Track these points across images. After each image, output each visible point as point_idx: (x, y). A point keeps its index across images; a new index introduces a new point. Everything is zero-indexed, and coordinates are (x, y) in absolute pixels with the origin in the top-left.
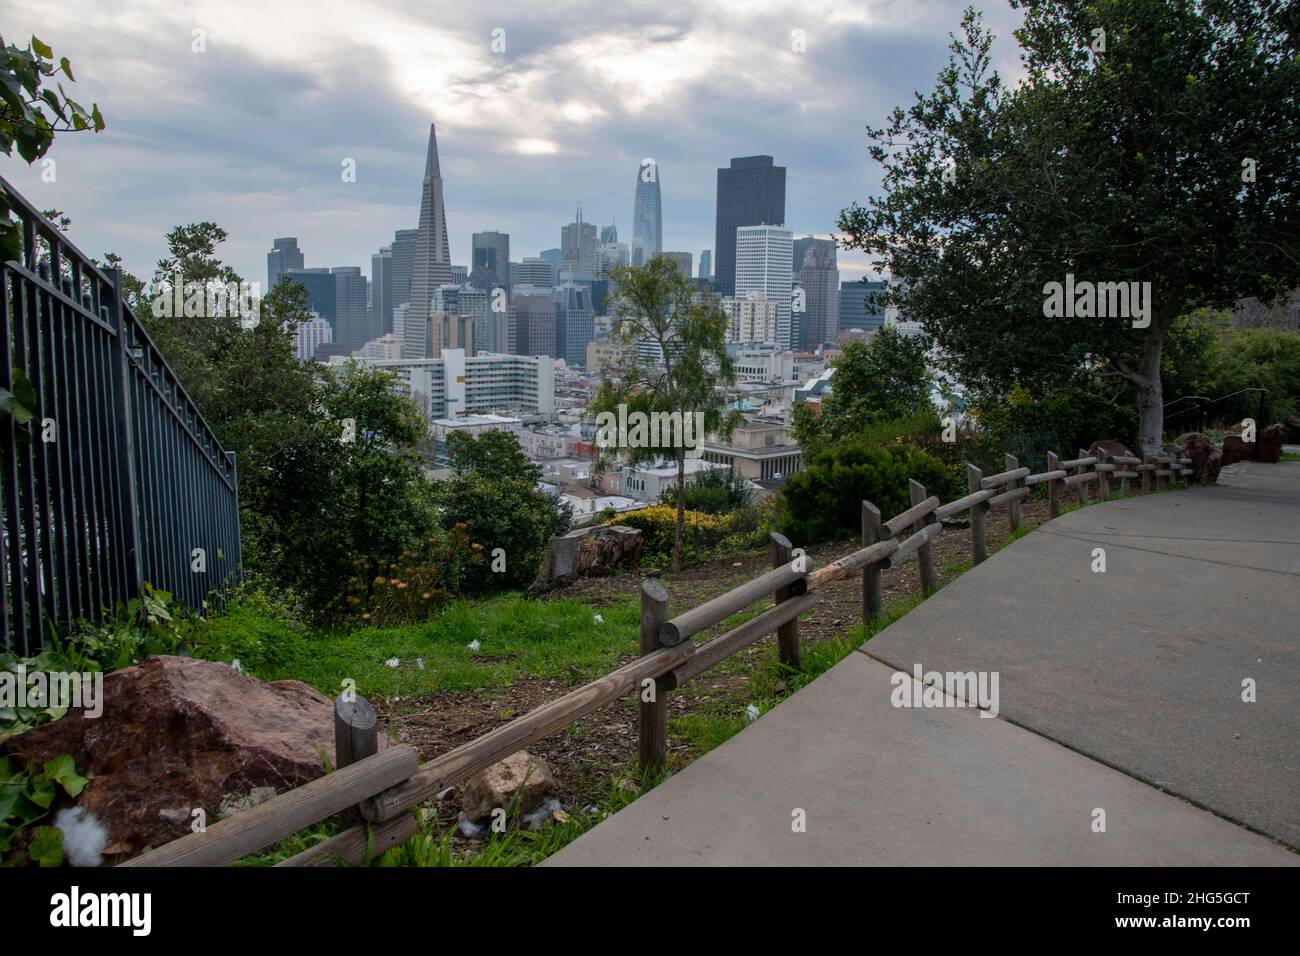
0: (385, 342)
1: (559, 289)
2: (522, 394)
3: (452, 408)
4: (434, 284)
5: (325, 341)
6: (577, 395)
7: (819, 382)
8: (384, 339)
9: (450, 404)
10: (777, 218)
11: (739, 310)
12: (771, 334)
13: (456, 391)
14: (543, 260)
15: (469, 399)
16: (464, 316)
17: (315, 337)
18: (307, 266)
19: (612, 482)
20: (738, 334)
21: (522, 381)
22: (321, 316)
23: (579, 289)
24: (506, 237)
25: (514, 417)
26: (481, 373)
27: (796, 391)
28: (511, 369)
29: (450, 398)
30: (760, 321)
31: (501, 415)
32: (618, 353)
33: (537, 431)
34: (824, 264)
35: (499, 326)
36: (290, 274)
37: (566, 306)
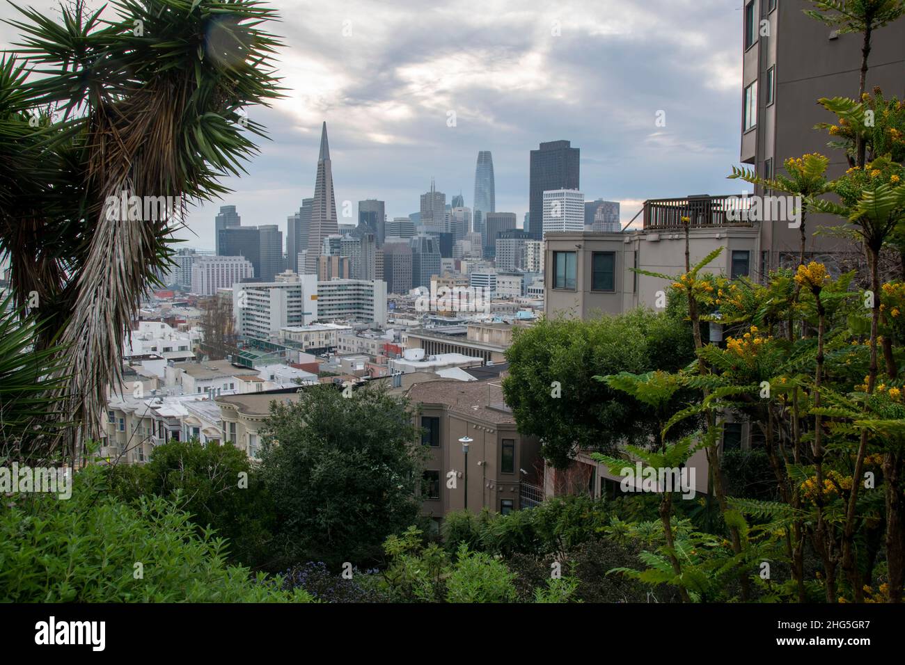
0: (285, 276)
1: (415, 238)
2: (363, 309)
3: (307, 319)
4: (324, 235)
5: (249, 276)
8: (285, 273)
9: (305, 316)
10: (573, 183)
14: (410, 219)
15: (322, 312)
16: (342, 257)
17: (242, 274)
19: (381, 373)
21: (363, 299)
22: (246, 259)
23: (429, 237)
24: (382, 203)
25: (347, 325)
26: (331, 293)
28: (354, 290)
29: (305, 312)
31: (338, 324)
32: (452, 283)
33: (359, 335)
34: (610, 219)
35: (369, 264)
36: (227, 230)
37: (420, 250)
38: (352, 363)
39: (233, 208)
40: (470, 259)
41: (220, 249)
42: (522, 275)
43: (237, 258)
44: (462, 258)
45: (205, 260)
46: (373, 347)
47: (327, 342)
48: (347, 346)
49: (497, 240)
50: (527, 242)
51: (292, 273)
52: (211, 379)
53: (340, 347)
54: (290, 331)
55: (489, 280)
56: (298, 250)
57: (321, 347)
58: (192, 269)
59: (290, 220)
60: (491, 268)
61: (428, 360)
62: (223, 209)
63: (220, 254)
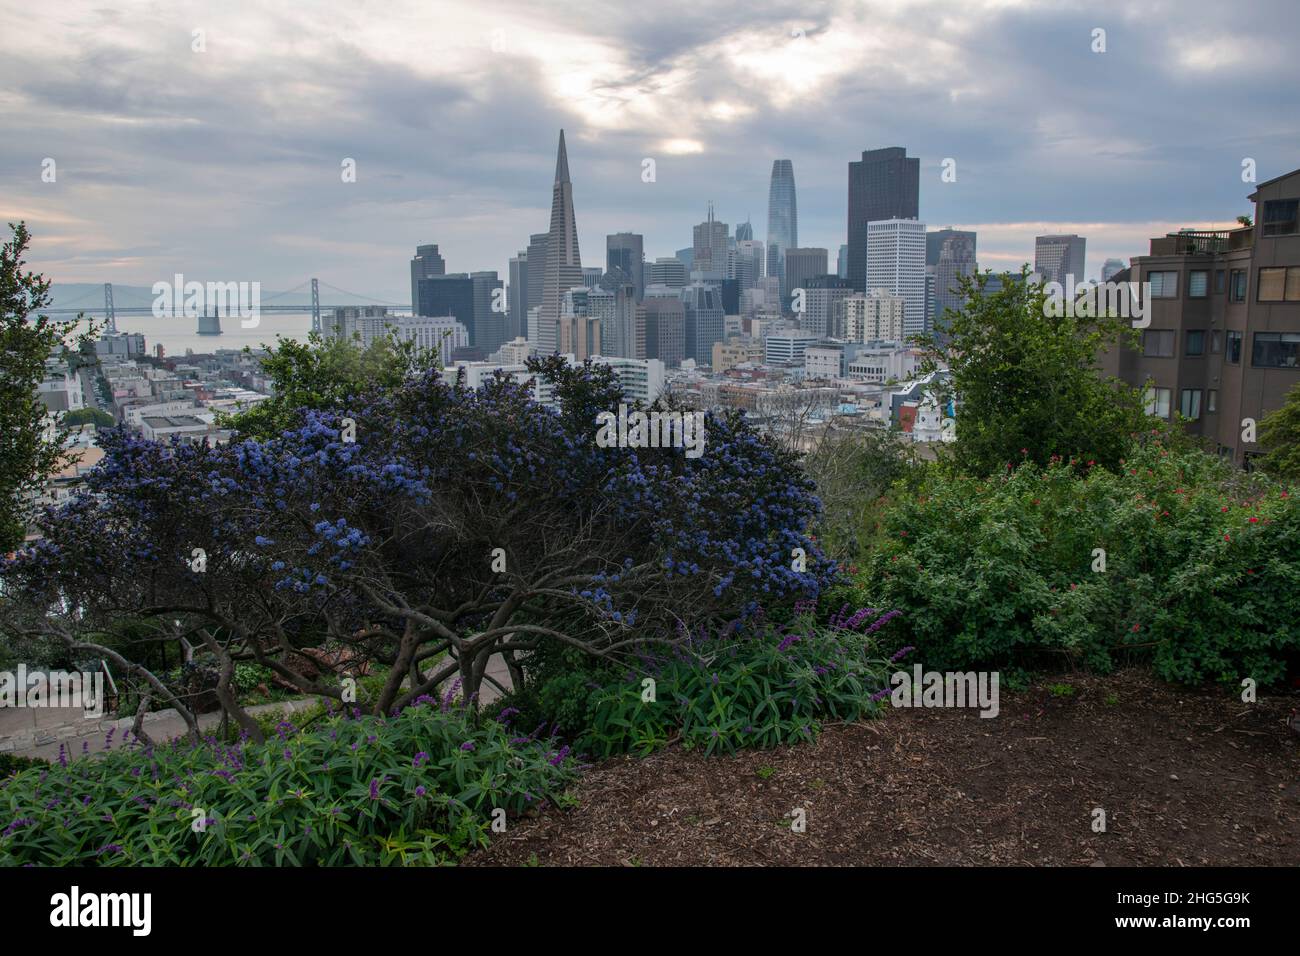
1: (688, 289)
4: (565, 287)
5: (462, 344)
7: (918, 385)
10: (908, 211)
11: (863, 307)
16: (591, 318)
17: (452, 341)
18: (447, 273)
23: (708, 288)
27: (893, 396)
30: (885, 319)
32: (743, 353)
34: (961, 257)
35: (626, 327)
36: (431, 281)
37: (695, 306)
39: (434, 249)
40: (764, 316)
41: (420, 306)
43: (446, 319)
45: (403, 323)
50: (847, 299)
55: (792, 346)
56: (526, 307)
59: (512, 264)
60: (794, 330)
62: (421, 250)
63: (420, 315)
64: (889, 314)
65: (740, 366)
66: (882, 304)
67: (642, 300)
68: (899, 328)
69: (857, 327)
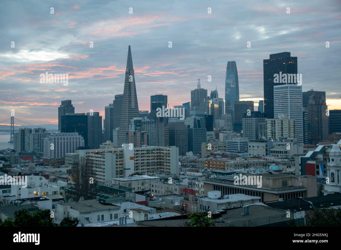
0: (106, 145)
2: (163, 165)
3: (128, 173)
4: (130, 118)
5: (81, 145)
6: (193, 166)
7: (314, 152)
8: (106, 143)
9: (126, 170)
11: (275, 123)
12: (292, 135)
13: (130, 164)
15: (137, 168)
16: (142, 132)
17: (76, 144)
19: (192, 207)
20: (275, 136)
21: (163, 159)
22: (79, 134)
23: (198, 118)
24: (166, 97)
25: (155, 176)
26: (142, 155)
27: (301, 158)
28: (157, 153)
29: (126, 168)
30: (286, 129)
31: (149, 175)
32: (216, 147)
33: (165, 183)
34: (319, 103)
35: (160, 136)
36: (67, 116)
37: (192, 126)
38: (172, 201)
39: (70, 102)
40: (225, 132)
41: (62, 128)
42: (266, 141)
43: (74, 133)
44: (220, 131)
45: (53, 136)
46: (176, 190)
47: (143, 187)
48: (157, 190)
49: (243, 119)
50: (266, 119)
51: (111, 143)
52: (90, 212)
53: (153, 191)
54: (119, 181)
55: (239, 145)
56: (112, 128)
57: (139, 190)
58: (44, 142)
59: (106, 109)
60: (240, 137)
61: (223, 199)
62: (63, 103)
63: (62, 132)
64: (287, 127)
65: (215, 153)
66: (284, 122)
67: (167, 124)
68: (293, 133)
69: (272, 133)
